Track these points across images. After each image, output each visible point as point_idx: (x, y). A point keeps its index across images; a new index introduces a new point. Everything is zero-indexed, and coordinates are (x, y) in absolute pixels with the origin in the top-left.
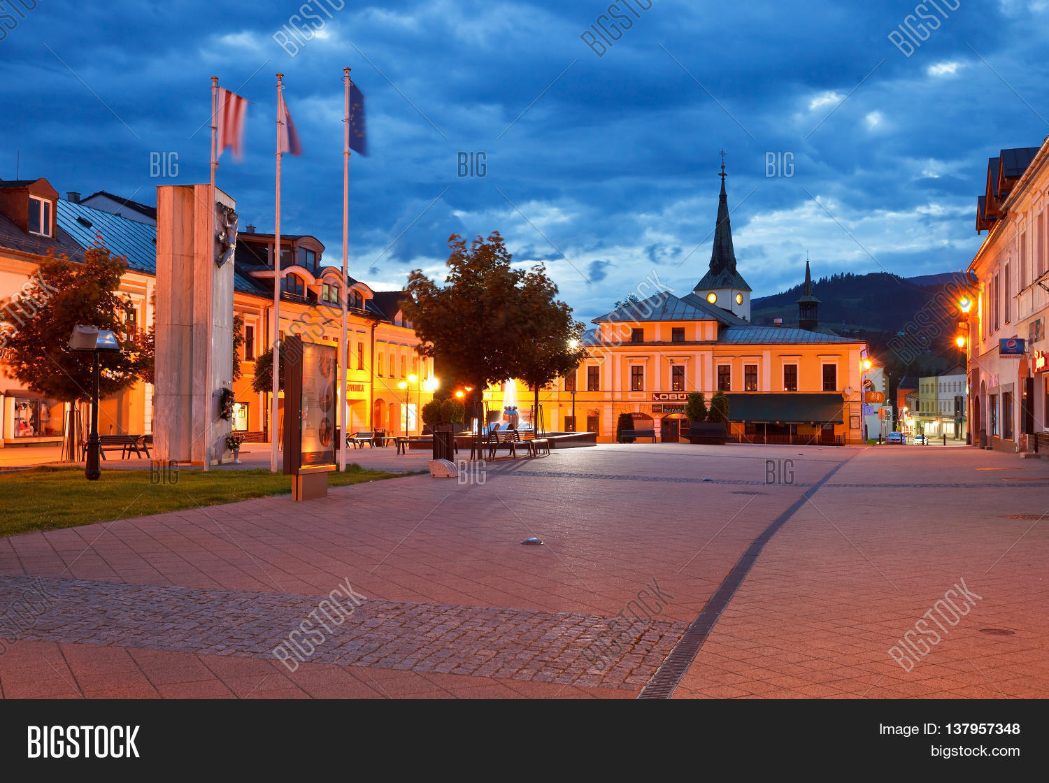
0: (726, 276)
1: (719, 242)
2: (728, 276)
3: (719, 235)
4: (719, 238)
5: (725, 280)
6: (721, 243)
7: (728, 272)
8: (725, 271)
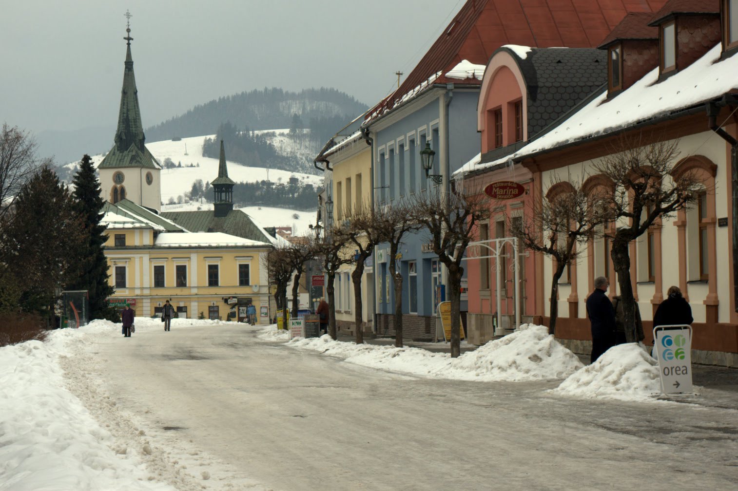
0: (134, 153)
1: (125, 115)
2: (136, 152)
3: (125, 107)
4: (125, 110)
5: (133, 158)
6: (127, 116)
7: (136, 148)
8: (133, 147)
